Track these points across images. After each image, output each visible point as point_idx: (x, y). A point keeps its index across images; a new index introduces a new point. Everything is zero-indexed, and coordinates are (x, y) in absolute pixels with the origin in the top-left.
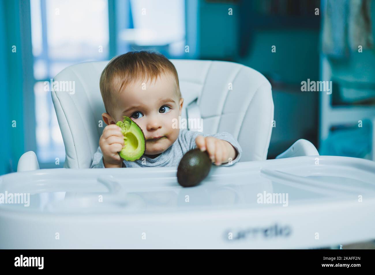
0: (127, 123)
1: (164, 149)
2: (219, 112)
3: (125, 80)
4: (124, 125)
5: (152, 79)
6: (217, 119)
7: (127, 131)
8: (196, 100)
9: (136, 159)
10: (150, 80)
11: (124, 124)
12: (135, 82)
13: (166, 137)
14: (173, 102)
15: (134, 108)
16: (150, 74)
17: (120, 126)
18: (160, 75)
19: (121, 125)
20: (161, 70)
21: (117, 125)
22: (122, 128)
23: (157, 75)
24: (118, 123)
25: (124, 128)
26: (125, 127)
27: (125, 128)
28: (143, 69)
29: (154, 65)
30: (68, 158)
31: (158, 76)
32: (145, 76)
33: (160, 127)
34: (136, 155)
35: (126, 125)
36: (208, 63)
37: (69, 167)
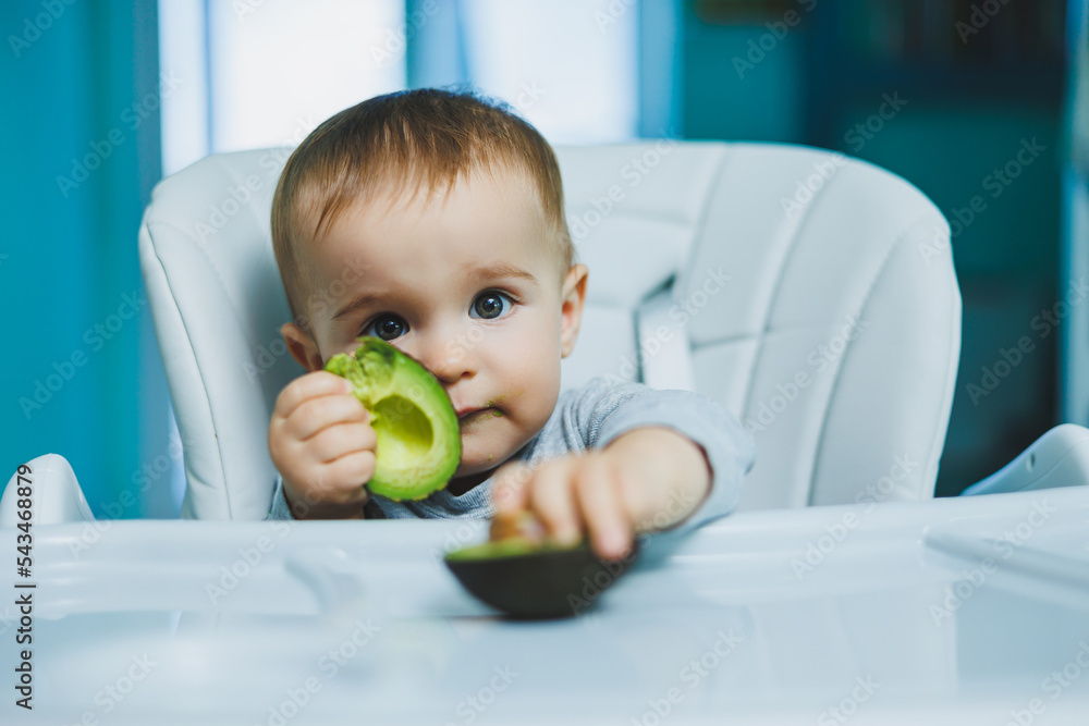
0: (372, 360)
1: (491, 456)
2: (756, 323)
3: (336, 192)
4: (359, 370)
5: (432, 188)
6: (748, 350)
7: (380, 392)
8: (669, 284)
9: (431, 490)
10: (424, 190)
11: (362, 366)
12: (368, 201)
13: (499, 408)
14: (526, 275)
15: (368, 300)
16: (426, 171)
17: (342, 375)
18: (465, 171)
19: (348, 367)
20: (473, 153)
21: (332, 372)
22: (352, 379)
23: (454, 172)
24: (332, 365)
25: (360, 379)
26: (366, 374)
27: (364, 379)
28: (402, 150)
29: (445, 135)
30: (195, 485)
31: (459, 175)
32: (406, 178)
33: (467, 374)
34: (430, 476)
35: (369, 366)
36: (711, 154)
37: (194, 516)
